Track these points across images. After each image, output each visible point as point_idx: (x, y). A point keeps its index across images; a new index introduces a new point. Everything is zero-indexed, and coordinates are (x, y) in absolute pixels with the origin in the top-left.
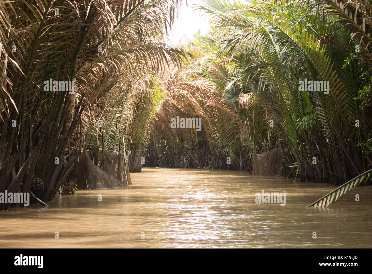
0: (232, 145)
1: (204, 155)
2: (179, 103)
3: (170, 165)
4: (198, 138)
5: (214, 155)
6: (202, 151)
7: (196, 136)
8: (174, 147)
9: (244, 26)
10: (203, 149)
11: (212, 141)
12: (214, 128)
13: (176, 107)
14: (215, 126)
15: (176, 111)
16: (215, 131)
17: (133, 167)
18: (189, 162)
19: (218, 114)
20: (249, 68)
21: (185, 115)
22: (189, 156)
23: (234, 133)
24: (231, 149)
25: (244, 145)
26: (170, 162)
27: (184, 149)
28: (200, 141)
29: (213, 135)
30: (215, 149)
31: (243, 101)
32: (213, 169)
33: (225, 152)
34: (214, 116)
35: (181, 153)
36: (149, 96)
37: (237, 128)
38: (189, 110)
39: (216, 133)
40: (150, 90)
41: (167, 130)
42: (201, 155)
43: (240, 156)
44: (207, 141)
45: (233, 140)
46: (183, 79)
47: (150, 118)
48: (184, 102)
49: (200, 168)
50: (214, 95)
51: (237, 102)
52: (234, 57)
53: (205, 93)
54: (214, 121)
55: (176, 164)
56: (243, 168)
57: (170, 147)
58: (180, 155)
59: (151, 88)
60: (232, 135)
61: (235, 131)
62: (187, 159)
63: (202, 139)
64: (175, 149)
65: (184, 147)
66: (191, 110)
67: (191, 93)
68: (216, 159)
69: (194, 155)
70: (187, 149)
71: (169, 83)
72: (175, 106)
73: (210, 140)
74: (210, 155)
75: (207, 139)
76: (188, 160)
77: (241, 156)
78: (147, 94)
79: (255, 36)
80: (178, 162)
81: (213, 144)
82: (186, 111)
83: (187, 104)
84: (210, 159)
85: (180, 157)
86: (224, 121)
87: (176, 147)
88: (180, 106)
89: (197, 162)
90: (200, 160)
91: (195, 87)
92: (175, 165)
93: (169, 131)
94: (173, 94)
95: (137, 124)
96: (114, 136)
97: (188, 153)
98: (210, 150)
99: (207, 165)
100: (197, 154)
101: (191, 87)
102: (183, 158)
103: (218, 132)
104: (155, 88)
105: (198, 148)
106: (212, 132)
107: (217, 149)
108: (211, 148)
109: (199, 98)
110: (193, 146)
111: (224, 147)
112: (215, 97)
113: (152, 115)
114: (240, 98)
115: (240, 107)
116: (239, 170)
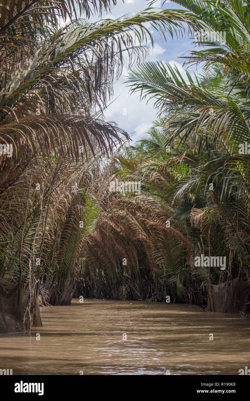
0: (180, 274)
1: (147, 285)
2: (118, 225)
3: (108, 297)
4: (139, 266)
5: (158, 285)
6: (144, 281)
7: (137, 263)
8: (112, 277)
9: (204, 103)
10: (144, 278)
11: (156, 269)
12: (158, 254)
13: (115, 230)
14: (159, 252)
15: (114, 235)
16: (159, 257)
17: (61, 299)
18: (129, 294)
19: (163, 237)
20: (210, 163)
21: (125, 239)
22: (129, 286)
23: (182, 260)
24: (178, 278)
25: (195, 273)
26: (108, 293)
27: (123, 278)
28: (142, 269)
29: (157, 262)
30: (159, 279)
31: (196, 217)
32: (156, 301)
33: (170, 282)
34: (158, 240)
35: (119, 283)
36: (80, 214)
37: (185, 254)
38: (130, 234)
39: (160, 259)
40: (81, 206)
41: (104, 257)
42: (143, 285)
43: (189, 287)
44: (149, 270)
45: (181, 268)
46: (123, 196)
47: (81, 241)
48: (124, 224)
49: (141, 300)
50: (158, 215)
51: (188, 220)
52: (187, 155)
53: (148, 213)
54: (158, 246)
55: (114, 295)
56: (193, 301)
57: (108, 276)
58: (119, 285)
59: (83, 205)
60: (179, 262)
61: (183, 257)
62: (126, 289)
63: (145, 268)
64: (113, 279)
65: (123, 276)
66: (132, 234)
67: (131, 212)
68: (160, 290)
69: (134, 286)
70: (127, 279)
71: (104, 200)
72: (113, 229)
73: (153, 268)
74: (153, 286)
75: (149, 267)
76: (127, 291)
77: (191, 286)
78: (78, 212)
79: (220, 117)
80: (116, 292)
81: (156, 273)
82: (126, 235)
83: (127, 226)
84: (153, 290)
85: (118, 287)
86: (170, 246)
87: (114, 276)
88: (119, 230)
89: (138, 293)
90: (142, 291)
91: (135, 205)
92: (112, 296)
93: (107, 258)
94: (111, 214)
95: (66, 248)
96: (27, 259)
97: (128, 283)
98: (153, 279)
99: (149, 297)
100: (139, 285)
101: (131, 205)
102: (122, 289)
103: (163, 258)
104: (87, 205)
105: (139, 278)
106: (156, 258)
107: (161, 278)
108: (154, 277)
109: (141, 218)
110: (134, 275)
111: (169, 276)
112: (159, 217)
113: (84, 238)
114: (193, 214)
115: (192, 225)
116: (189, 303)
